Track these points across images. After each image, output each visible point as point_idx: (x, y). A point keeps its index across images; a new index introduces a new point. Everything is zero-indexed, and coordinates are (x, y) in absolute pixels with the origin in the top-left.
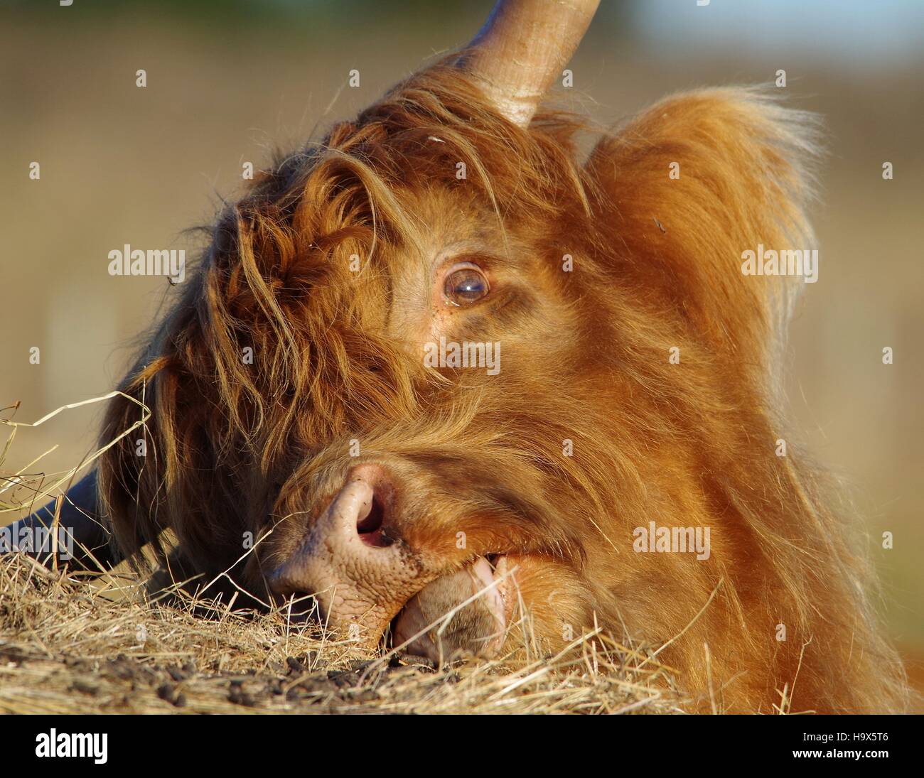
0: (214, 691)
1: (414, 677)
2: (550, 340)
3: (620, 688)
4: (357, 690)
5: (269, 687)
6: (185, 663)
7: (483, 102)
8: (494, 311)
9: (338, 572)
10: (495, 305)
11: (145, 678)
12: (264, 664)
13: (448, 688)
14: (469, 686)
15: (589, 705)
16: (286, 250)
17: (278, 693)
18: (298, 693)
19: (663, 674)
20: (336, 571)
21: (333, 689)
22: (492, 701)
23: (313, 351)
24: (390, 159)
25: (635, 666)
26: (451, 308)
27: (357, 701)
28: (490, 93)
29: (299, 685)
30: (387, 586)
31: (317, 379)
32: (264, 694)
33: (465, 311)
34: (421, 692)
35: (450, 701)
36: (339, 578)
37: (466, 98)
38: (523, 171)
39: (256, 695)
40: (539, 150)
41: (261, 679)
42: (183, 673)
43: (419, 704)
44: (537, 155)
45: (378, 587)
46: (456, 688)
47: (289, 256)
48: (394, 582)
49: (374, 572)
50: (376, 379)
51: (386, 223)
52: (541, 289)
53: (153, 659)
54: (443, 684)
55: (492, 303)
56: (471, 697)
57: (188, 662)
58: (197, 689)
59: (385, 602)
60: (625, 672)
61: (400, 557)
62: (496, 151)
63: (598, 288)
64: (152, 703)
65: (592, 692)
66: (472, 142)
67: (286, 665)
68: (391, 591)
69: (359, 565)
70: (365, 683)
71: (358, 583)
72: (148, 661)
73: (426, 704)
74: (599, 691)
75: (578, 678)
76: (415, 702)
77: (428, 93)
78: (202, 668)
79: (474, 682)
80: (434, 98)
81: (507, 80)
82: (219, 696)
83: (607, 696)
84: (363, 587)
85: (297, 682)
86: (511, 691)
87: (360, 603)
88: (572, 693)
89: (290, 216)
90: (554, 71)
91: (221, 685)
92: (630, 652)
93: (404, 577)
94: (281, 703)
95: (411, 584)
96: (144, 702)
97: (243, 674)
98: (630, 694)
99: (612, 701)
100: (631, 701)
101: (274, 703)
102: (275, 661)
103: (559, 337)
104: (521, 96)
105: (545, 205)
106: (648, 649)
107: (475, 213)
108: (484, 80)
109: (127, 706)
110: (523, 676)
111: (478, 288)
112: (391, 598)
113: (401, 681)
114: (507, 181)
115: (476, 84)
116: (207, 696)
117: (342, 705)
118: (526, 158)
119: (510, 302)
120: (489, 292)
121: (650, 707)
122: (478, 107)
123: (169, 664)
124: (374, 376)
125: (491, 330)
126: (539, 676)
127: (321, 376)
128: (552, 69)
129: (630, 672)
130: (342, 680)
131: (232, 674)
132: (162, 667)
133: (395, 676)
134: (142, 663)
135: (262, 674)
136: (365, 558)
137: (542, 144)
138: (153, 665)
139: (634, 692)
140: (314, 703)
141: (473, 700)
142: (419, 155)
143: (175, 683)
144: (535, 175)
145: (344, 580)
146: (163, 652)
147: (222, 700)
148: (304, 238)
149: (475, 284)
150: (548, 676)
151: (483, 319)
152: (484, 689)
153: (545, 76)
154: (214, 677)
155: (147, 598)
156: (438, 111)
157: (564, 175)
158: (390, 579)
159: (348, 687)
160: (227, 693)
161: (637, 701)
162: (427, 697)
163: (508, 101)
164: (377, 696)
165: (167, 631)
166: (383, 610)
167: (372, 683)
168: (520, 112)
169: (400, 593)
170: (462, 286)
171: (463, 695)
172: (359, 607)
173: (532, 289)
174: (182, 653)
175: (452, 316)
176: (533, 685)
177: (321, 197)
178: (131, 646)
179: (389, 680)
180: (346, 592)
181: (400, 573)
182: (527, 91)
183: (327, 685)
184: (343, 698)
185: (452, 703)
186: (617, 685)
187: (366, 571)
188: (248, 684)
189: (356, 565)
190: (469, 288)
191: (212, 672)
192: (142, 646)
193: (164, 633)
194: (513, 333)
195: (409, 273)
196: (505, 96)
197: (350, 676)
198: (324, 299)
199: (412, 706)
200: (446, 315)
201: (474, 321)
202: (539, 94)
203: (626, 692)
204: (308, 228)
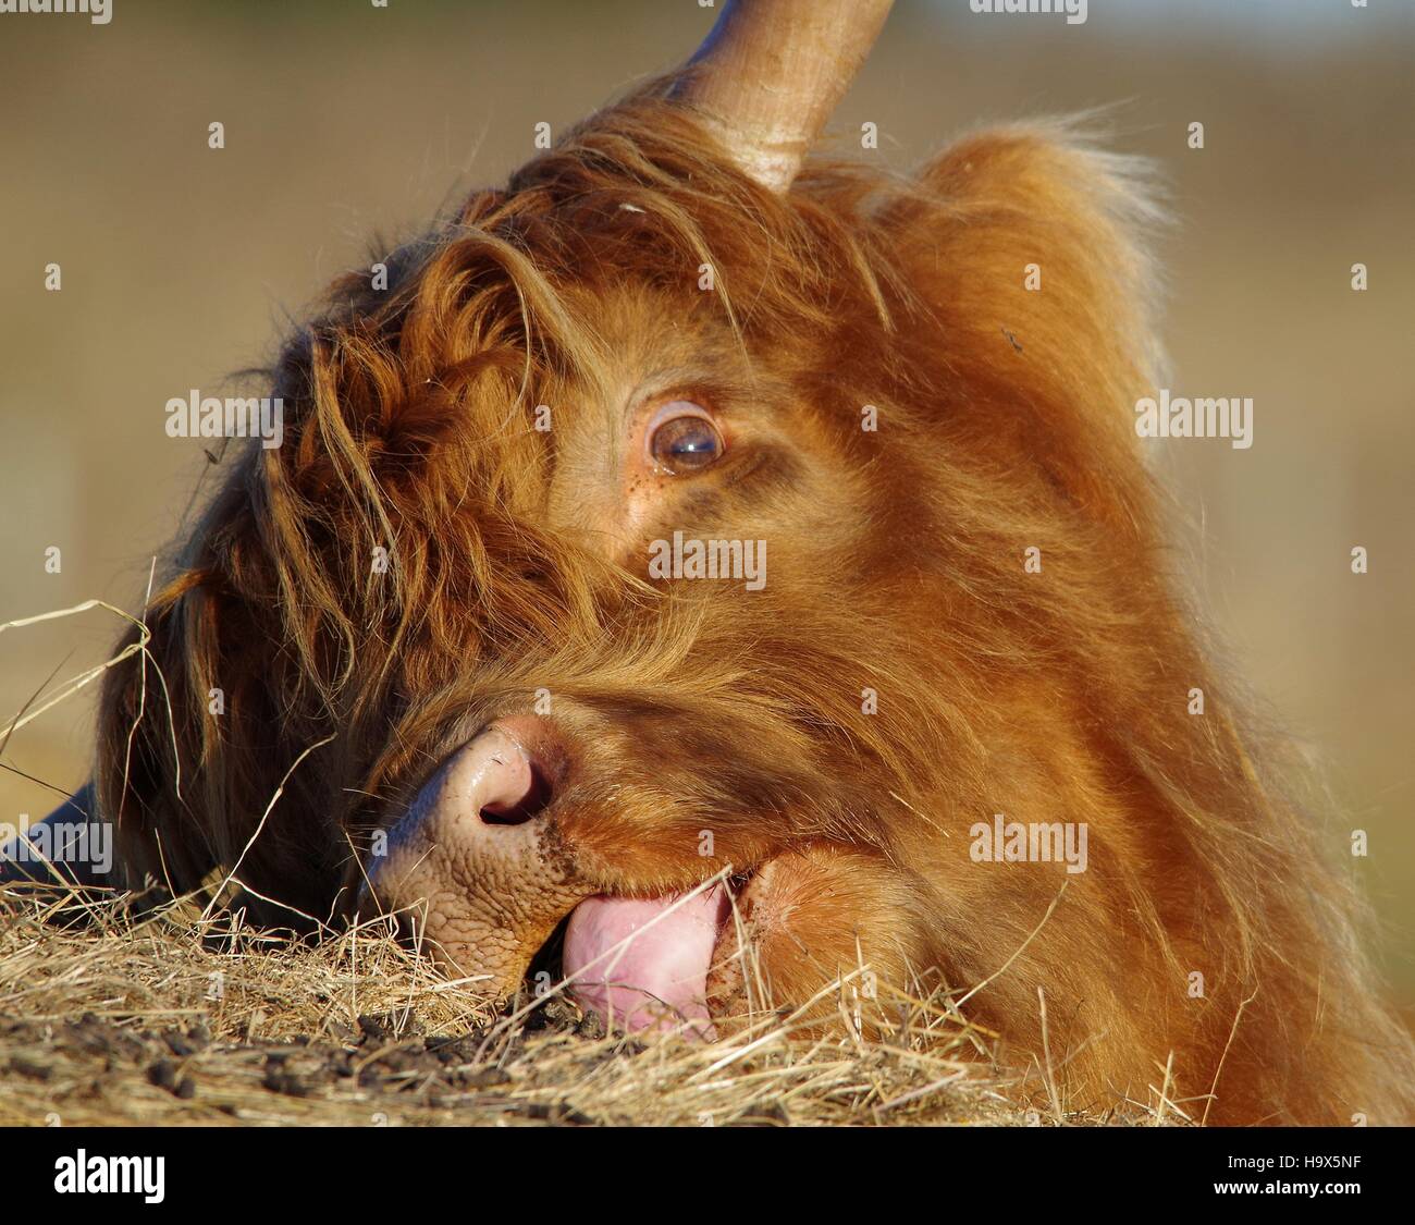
0: (240, 1071)
1: (566, 1047)
2: (824, 529)
3: (902, 1062)
4: (474, 1068)
5: (330, 1064)
6: (193, 1026)
7: (710, 151)
8: (730, 482)
9: (440, 873)
10: (733, 472)
11: (127, 1051)
12: (322, 1026)
13: (622, 1063)
14: (656, 1060)
15: (850, 1089)
16: (389, 390)
17: (345, 1074)
18: (378, 1073)
19: (971, 1038)
20: (437, 871)
21: (434, 1067)
22: (693, 1084)
23: (433, 551)
24: (557, 239)
25: (926, 1026)
26: (662, 477)
27: (474, 1087)
28: (723, 139)
29: (378, 1061)
30: (516, 894)
31: (437, 593)
32: (322, 1076)
33: (685, 483)
34: (577, 1071)
35: (625, 1084)
36: (441, 883)
37: (682, 144)
38: (776, 259)
39: (309, 1078)
40: (801, 224)
41: (317, 1051)
42: (189, 1043)
43: (575, 1090)
44: (798, 233)
45: (500, 896)
46: (634, 1063)
47: (393, 401)
48: (527, 888)
49: (494, 871)
50: (533, 590)
51: (549, 340)
52: (808, 448)
53: (140, 1020)
54: (615, 1057)
55: (728, 470)
56: (659, 1078)
57: (197, 1025)
58: (212, 1069)
59: (513, 922)
60: (910, 1034)
61: (538, 851)
62: (731, 226)
63: (901, 441)
64: (139, 1092)
65: (855, 1068)
66: (690, 213)
67: (357, 1028)
68: (522, 902)
69: (471, 861)
70: (486, 1057)
71: (470, 891)
72: (131, 1024)
73: (587, 1089)
74: (868, 1066)
75: (832, 1046)
76: (567, 1087)
77: (620, 138)
78: (221, 1034)
79: (663, 1053)
80: (630, 144)
81: (751, 117)
82: (247, 1080)
83: (880, 1076)
84: (477, 897)
85: (375, 1055)
86: (724, 1067)
87: (471, 924)
88: (824, 1071)
89: (394, 336)
90: (826, 100)
91: (252, 1062)
92: (917, 1003)
93: (543, 881)
94: (350, 1090)
95: (554, 893)
96: (126, 1090)
97: (288, 1044)
98: (917, 1071)
99: (889, 1082)
100: (920, 1082)
101: (339, 1090)
102: (339, 1021)
103: (840, 523)
104: (774, 142)
105: (814, 313)
106: (946, 997)
107: (699, 327)
108: (715, 118)
109: (99, 1098)
110: (741, 1044)
111: (707, 447)
112: (521, 915)
113: (544, 1053)
114: (749, 274)
115: (700, 124)
116: (230, 1078)
117: (449, 1094)
118: (781, 238)
119: (759, 468)
120: (724, 453)
121: (949, 1091)
122: (702, 159)
123: (166, 1028)
124: (530, 586)
125: (727, 511)
126: (770, 1042)
127: (444, 589)
128: (823, 97)
129: (917, 1035)
130: (448, 1051)
131: (269, 1044)
132: (155, 1032)
133: (535, 1044)
134: (123, 1026)
135: (318, 1042)
136: (481, 849)
137: (807, 215)
138: (141, 1030)
139: (923, 1067)
140: (403, 1089)
141: (662, 1082)
142: (603, 232)
143: (176, 1059)
144: (794, 264)
145: (448, 887)
146: (156, 1008)
147: (253, 1085)
148: (417, 369)
149: (700, 440)
150: (784, 1043)
151: (715, 495)
152: (680, 1066)
153: (812, 109)
154: (239, 1049)
155: (130, 921)
156: (636, 166)
157: (845, 265)
158: (519, 882)
159: (459, 1064)
160: (261, 1074)
161: (929, 1082)
162: (587, 1078)
163: (753, 151)
164: (505, 1077)
165: (164, 974)
166: (510, 935)
167: (498, 1057)
168: (772, 168)
169: (537, 907)
170: (680, 445)
171: (647, 1075)
172: (470, 930)
173: (795, 448)
174: (188, 1011)
175: (664, 490)
176: (760, 1058)
177: (445, 303)
178: (104, 999)
179: (526, 1052)
180: (450, 905)
181: (536, 875)
182: (783, 134)
183: (424, 1060)
184: (450, 1081)
185: (629, 1087)
186: (897, 1057)
187: (482, 869)
188: (296, 1060)
189: (466, 860)
190: (691, 448)
191: (236, 1040)
192: (121, 999)
193: (158, 978)
194: (764, 517)
195: (589, 420)
196: (747, 142)
197: (461, 1045)
198: (451, 465)
199: (563, 1093)
200: (653, 488)
201: (698, 498)
202: (804, 139)
203: (910, 1068)
204: (423, 355)
